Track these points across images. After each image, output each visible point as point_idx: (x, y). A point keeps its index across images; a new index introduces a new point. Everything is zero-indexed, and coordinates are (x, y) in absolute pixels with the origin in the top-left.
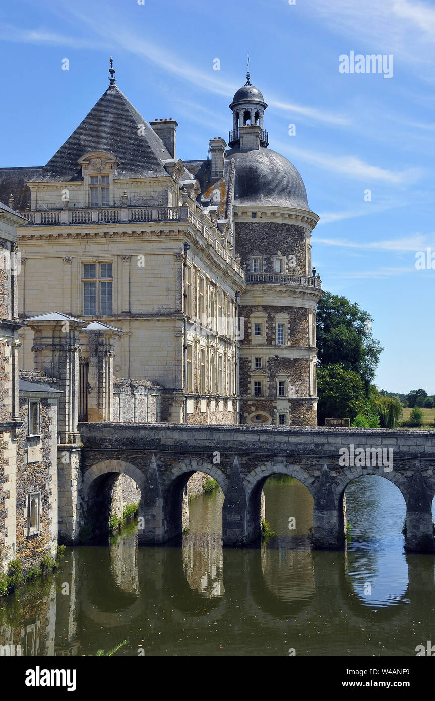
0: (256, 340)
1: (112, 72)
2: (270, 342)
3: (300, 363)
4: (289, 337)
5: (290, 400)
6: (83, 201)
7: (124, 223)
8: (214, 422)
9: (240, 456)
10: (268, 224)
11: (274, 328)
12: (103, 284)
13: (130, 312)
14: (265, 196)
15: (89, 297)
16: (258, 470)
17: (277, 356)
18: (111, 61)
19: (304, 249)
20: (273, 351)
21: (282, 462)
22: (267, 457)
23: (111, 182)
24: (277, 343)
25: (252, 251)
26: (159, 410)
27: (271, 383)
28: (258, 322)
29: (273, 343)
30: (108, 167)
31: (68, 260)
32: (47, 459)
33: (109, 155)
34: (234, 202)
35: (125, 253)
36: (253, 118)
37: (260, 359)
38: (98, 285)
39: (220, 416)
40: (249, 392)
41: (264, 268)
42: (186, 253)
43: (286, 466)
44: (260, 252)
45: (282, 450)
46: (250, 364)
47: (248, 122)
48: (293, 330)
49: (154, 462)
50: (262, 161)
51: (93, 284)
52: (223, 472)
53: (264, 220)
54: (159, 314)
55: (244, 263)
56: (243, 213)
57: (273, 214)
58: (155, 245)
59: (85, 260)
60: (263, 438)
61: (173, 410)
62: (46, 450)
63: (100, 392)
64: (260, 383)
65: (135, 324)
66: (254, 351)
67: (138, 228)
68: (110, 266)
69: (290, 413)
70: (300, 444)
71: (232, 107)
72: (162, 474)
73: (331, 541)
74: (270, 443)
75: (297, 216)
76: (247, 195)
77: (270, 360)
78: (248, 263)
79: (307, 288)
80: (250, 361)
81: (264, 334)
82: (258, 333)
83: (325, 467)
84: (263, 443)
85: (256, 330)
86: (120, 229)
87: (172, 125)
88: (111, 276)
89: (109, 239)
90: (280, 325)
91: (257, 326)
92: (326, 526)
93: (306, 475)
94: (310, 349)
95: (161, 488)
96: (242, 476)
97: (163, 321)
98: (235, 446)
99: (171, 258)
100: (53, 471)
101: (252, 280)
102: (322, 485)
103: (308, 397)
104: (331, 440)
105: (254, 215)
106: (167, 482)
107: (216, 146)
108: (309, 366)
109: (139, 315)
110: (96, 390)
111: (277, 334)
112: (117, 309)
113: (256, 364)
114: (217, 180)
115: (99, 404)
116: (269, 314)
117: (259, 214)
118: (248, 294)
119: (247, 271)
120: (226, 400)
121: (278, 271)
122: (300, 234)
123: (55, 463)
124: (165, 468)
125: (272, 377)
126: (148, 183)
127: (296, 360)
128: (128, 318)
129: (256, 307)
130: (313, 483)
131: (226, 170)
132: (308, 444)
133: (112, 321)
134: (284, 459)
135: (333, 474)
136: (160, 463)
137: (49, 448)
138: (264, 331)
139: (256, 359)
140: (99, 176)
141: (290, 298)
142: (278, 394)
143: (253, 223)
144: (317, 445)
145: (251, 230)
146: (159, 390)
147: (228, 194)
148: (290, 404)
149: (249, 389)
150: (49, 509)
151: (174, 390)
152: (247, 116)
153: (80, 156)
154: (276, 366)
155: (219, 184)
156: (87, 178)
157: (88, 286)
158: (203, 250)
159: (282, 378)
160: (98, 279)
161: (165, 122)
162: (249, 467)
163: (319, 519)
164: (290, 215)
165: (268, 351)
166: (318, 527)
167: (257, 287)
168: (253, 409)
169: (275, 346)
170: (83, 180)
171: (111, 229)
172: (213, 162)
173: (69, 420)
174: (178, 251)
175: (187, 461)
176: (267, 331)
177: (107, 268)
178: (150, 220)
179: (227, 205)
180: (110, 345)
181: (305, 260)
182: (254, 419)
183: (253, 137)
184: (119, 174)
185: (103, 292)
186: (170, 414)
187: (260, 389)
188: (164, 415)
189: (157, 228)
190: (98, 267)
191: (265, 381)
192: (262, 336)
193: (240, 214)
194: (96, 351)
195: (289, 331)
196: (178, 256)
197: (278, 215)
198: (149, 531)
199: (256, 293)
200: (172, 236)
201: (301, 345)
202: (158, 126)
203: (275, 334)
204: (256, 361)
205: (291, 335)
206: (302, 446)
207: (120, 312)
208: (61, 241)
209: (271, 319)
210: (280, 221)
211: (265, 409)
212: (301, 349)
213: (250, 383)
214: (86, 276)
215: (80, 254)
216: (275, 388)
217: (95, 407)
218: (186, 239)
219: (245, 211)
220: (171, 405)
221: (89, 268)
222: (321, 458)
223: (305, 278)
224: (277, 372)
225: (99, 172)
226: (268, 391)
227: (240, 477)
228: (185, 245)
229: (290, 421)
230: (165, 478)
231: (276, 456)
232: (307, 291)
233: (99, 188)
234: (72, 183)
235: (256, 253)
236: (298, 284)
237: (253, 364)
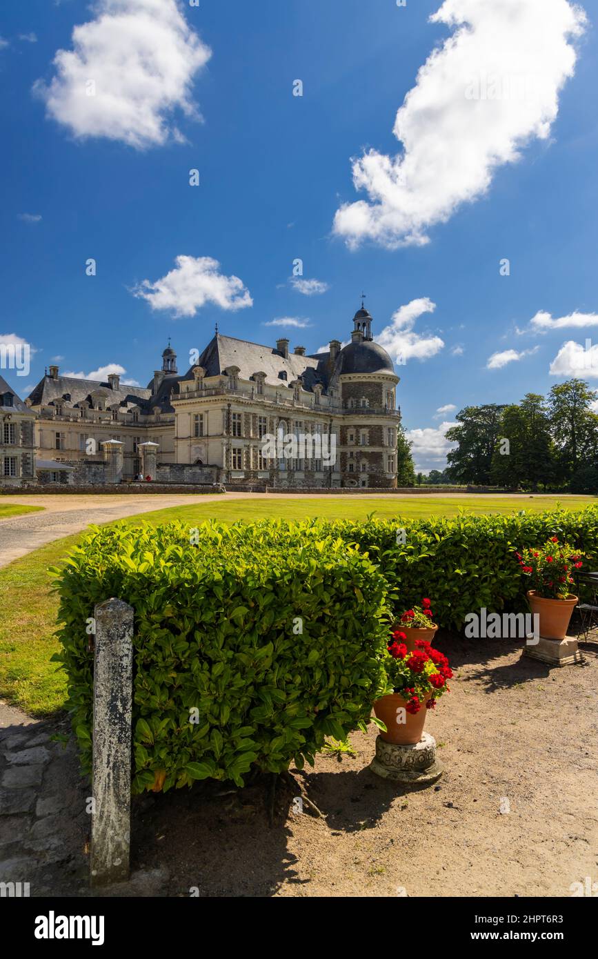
0: (350, 443)
2: (358, 444)
3: (376, 454)
5: (368, 474)
6: (194, 388)
7: (203, 397)
10: (357, 382)
11: (360, 436)
12: (200, 423)
13: (208, 435)
15: (197, 428)
17: (361, 451)
18: (217, 324)
20: (359, 448)
23: (203, 379)
24: (362, 444)
25: (349, 397)
27: (358, 465)
28: (352, 434)
29: (360, 444)
30: (202, 373)
35: (206, 409)
37: (352, 453)
41: (355, 405)
44: (353, 398)
46: (347, 455)
48: (371, 437)
53: (355, 381)
54: (216, 435)
59: (194, 413)
64: (352, 465)
66: (349, 449)
69: (368, 480)
71: (354, 320)
77: (358, 453)
78: (347, 403)
81: (355, 440)
82: (352, 439)
85: (350, 438)
88: (203, 420)
89: (200, 404)
90: (364, 435)
91: (352, 436)
94: (383, 447)
97: (218, 438)
101: (347, 412)
103: (381, 472)
105: (350, 378)
108: (382, 456)
112: (204, 434)
113: (351, 455)
116: (358, 429)
118: (346, 419)
119: (346, 408)
121: (362, 406)
122: (379, 386)
125: (358, 462)
127: (373, 453)
128: (206, 438)
129: (350, 426)
138: (354, 438)
139: (350, 453)
141: (368, 421)
142: (361, 470)
143: (350, 383)
145: (349, 386)
148: (369, 476)
149: (347, 468)
151: (221, 468)
154: (361, 456)
159: (364, 463)
165: (357, 448)
167: (351, 416)
168: (348, 478)
169: (361, 446)
170: (195, 379)
171: (201, 399)
172: (331, 353)
174: (222, 408)
176: (356, 438)
177: (202, 416)
181: (382, 399)
182: (350, 483)
184: (207, 377)
185: (201, 427)
187: (352, 468)
190: (199, 416)
191: (355, 464)
192: (353, 441)
195: (368, 438)
196: (223, 410)
199: (350, 419)
200: (220, 401)
201: (377, 445)
203: (360, 440)
205: (369, 440)
208: (187, 406)
209: (358, 432)
210: (364, 380)
211: (354, 478)
212: (376, 447)
213: (347, 465)
214: (196, 420)
215: (192, 411)
216: (360, 468)
221: (196, 416)
223: (378, 409)
224: (362, 459)
225: (199, 375)
226: (356, 469)
228: (229, 404)
232: (379, 416)
233: (200, 383)
234: (190, 381)
235: (351, 398)
237: (349, 455)
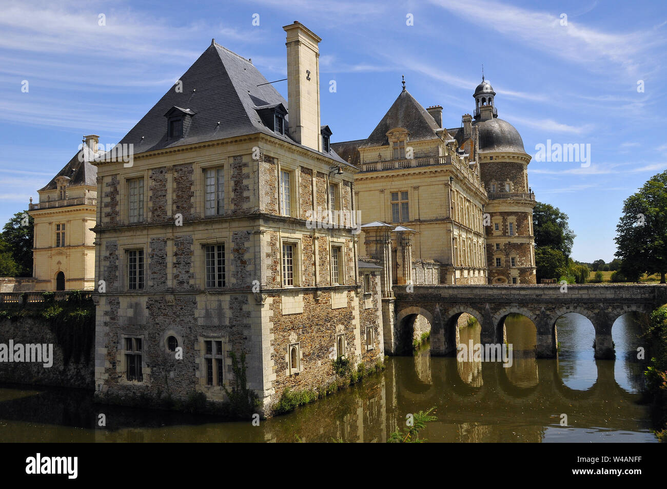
0: (496, 233)
1: (403, 83)
2: (505, 234)
3: (524, 246)
4: (516, 230)
5: (519, 269)
6: (389, 156)
7: (413, 167)
8: (472, 283)
9: (490, 303)
10: (500, 163)
11: (507, 225)
12: (403, 204)
13: (419, 220)
14: (498, 146)
15: (395, 211)
16: (501, 311)
17: (509, 242)
18: (403, 77)
19: (523, 177)
20: (507, 239)
21: (516, 306)
22: (507, 303)
23: (405, 144)
24: (509, 234)
25: (491, 179)
26: (439, 277)
27: (507, 259)
28: (497, 222)
29: (507, 234)
30: (403, 136)
31: (382, 191)
32: (376, 306)
33: (403, 129)
34: (478, 151)
35: (415, 185)
36: (487, 101)
37: (499, 245)
38: (400, 205)
39: (476, 280)
40: (493, 264)
41: (499, 189)
42: (451, 183)
43: (518, 309)
44: (496, 180)
45: (516, 299)
46: (493, 248)
47: (485, 104)
48: (519, 226)
49: (438, 308)
50: (494, 126)
51: (397, 204)
52: (480, 313)
53: (498, 161)
54: (437, 220)
55: (487, 187)
56: (484, 157)
57: (503, 157)
58: (433, 179)
59: (392, 190)
60: (504, 292)
61: (448, 277)
62: (375, 302)
63: (404, 267)
64: (499, 259)
65: (423, 226)
66: (495, 240)
67: (422, 170)
68: (407, 193)
69: (519, 277)
70: (527, 295)
71: (474, 96)
72: (443, 314)
73: (548, 353)
74: (508, 295)
75: (518, 157)
76: (487, 146)
77: (505, 245)
78: (489, 186)
79: (526, 200)
80: (493, 246)
81: (501, 229)
82: (497, 229)
83: (543, 309)
84: (503, 295)
85: (496, 227)
86: (411, 171)
87: (439, 109)
88: (408, 199)
89: (405, 177)
90: (511, 224)
91: (497, 225)
92: (545, 344)
93: (531, 314)
94: (530, 237)
95: (442, 323)
96: (492, 315)
97: (439, 224)
98: (487, 297)
99: (443, 186)
100: (380, 313)
101: (492, 197)
102: (541, 320)
103: (530, 266)
104: (546, 292)
105: (491, 158)
106: (446, 319)
107: (466, 119)
108: (530, 247)
109: (425, 221)
110: (402, 266)
111: (509, 229)
112: (411, 218)
113: (497, 248)
114: (468, 139)
115: (404, 274)
116: (504, 217)
117: (494, 157)
118: (490, 205)
119: (489, 192)
120: (479, 270)
121: (508, 190)
122: (520, 168)
123: (380, 308)
124: (445, 311)
125: (507, 255)
126: (427, 144)
127: (522, 244)
128: (418, 223)
129: (495, 213)
130: (535, 319)
131: (473, 133)
132: (532, 295)
133: (409, 225)
134: (517, 304)
135: (548, 313)
136: (441, 308)
137: (376, 300)
138: (501, 227)
139: (497, 244)
140: (398, 141)
141: (516, 207)
142: (511, 265)
143: (491, 163)
144: (537, 296)
145: (490, 167)
146: (438, 265)
147: (475, 146)
148: (519, 271)
149: (493, 263)
150: (378, 335)
151: (448, 265)
152: (484, 100)
153: (387, 131)
154: (509, 248)
155: (469, 141)
156: (391, 143)
157: (395, 206)
158: (461, 181)
159: (513, 256)
160: (400, 201)
161: (434, 108)
162: (496, 309)
163: (539, 340)
164: (513, 157)
165: (504, 239)
166: (540, 345)
167: (496, 201)
168: (496, 275)
169: (508, 236)
170: (389, 144)
171: (406, 172)
172: (465, 129)
173: (387, 284)
174: (446, 182)
175: (457, 307)
176: (503, 227)
177: (405, 194)
178: (429, 165)
179: (475, 153)
180: (409, 239)
181: (524, 183)
182: (497, 281)
183: (488, 112)
184: (410, 140)
185: (403, 208)
186: (446, 279)
187: (500, 262)
188: (443, 279)
189: (433, 169)
190: (400, 194)
191: (503, 258)
192: (500, 231)
193: (483, 158)
194: (401, 243)
195: (516, 227)
196: (447, 185)
197: (506, 157)
198: (437, 348)
199: (495, 205)
200: (442, 174)
201: (524, 235)
202: (432, 110)
203: (508, 229)
204: (497, 246)
205: (517, 229)
206: (528, 296)
207: (413, 220)
208: (378, 180)
209: (505, 220)
210: (508, 161)
211: (503, 275)
212: (524, 237)
213: (493, 259)
214: (393, 200)
215: (389, 187)
216: (509, 262)
217: (402, 276)
218: (451, 175)
219: (486, 156)
220: (446, 274)
221: (394, 195)
222: (540, 303)
223: (525, 194)
224: (510, 252)
225: (398, 139)
226: (505, 264)
227: (490, 316)
228: (451, 178)
229: (519, 281)
230: (444, 317)
231: (512, 303)
232: (526, 202)
233: (399, 149)
234: (382, 147)
235: (494, 181)
236: (520, 198)
237: (495, 248)
